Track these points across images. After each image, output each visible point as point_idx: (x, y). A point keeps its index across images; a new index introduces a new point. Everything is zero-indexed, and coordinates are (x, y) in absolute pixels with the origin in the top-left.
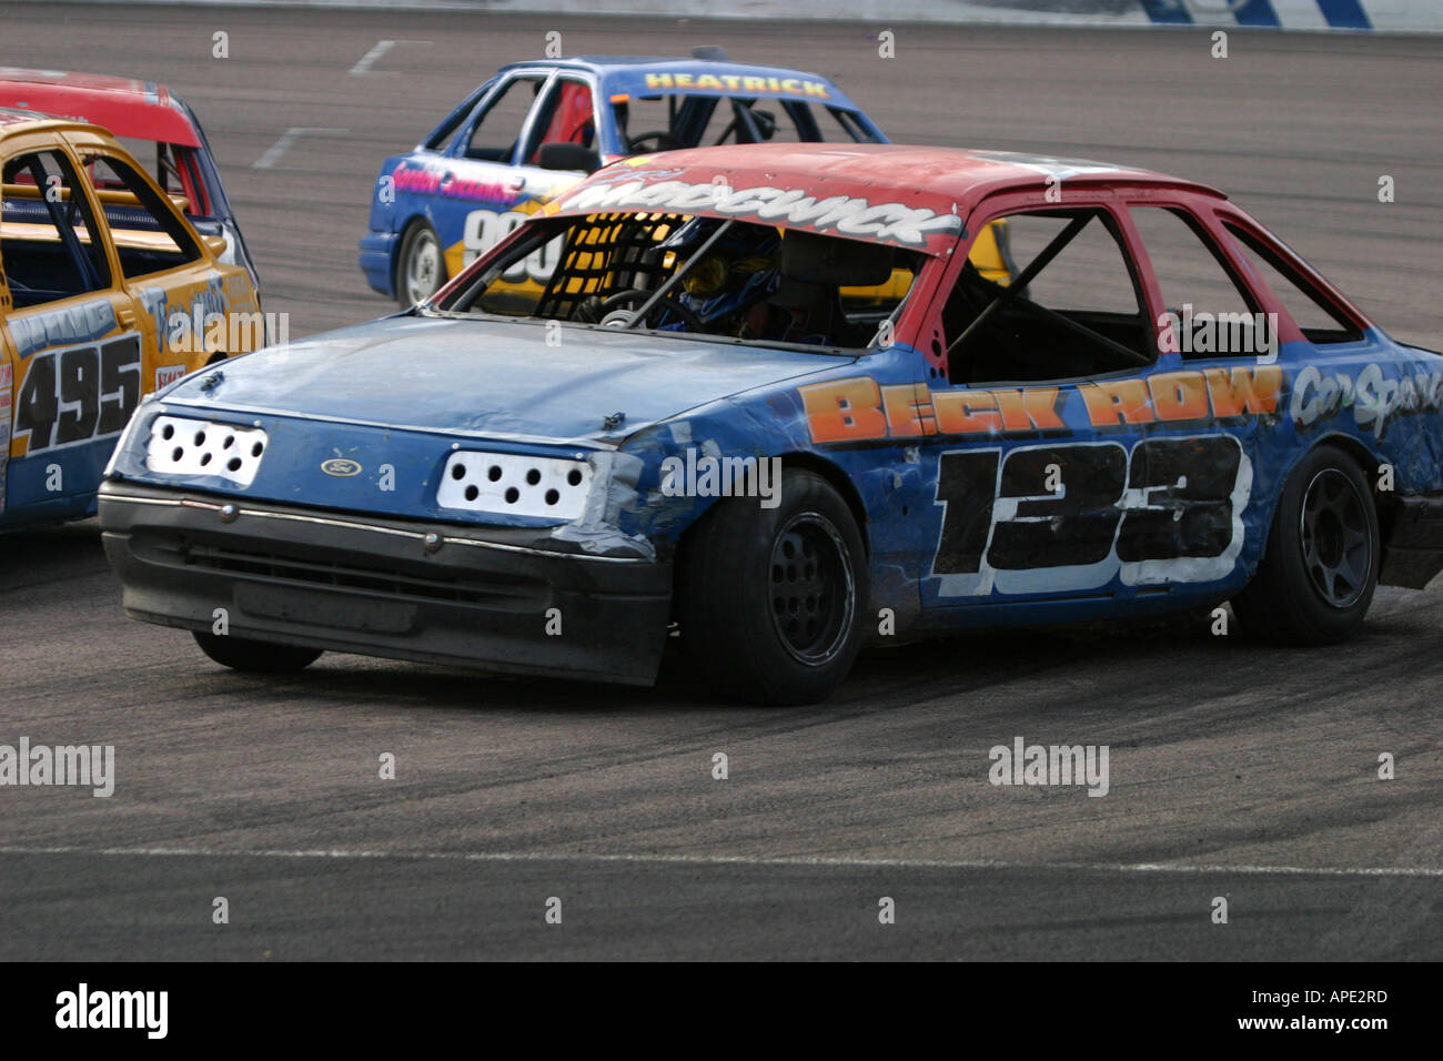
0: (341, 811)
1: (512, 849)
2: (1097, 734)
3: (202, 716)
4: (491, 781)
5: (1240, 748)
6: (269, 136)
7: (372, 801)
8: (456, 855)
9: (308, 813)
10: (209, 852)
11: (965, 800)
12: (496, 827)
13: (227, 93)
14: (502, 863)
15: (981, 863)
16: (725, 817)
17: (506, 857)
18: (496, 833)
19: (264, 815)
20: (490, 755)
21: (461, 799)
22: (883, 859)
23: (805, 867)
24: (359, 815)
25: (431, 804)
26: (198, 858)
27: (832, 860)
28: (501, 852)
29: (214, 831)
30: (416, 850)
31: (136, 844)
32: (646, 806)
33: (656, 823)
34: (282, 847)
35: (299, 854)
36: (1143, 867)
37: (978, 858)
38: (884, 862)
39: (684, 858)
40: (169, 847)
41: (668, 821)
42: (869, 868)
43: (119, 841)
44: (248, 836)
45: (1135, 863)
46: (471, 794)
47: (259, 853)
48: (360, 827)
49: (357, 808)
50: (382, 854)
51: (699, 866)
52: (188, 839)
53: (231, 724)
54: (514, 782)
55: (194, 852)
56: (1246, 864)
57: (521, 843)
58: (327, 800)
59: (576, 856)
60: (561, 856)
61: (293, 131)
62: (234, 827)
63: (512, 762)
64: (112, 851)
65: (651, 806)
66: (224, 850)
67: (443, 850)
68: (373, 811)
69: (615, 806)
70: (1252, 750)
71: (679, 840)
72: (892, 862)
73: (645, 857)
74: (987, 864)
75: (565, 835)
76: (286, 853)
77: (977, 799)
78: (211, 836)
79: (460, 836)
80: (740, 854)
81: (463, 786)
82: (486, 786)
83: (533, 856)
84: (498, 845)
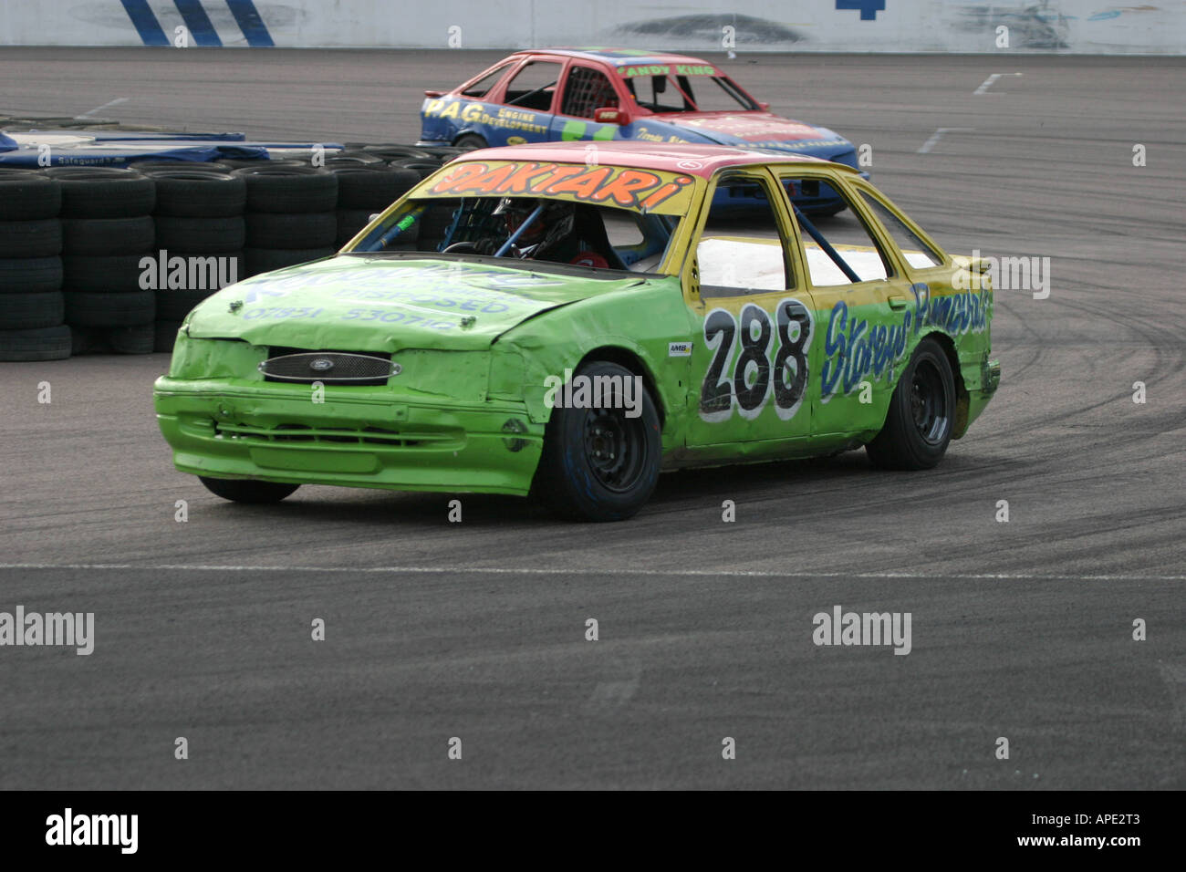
0: (1002, 549)
1: (1110, 573)
4: (1092, 531)
6: (926, 133)
7: (1021, 544)
8: (1075, 577)
9: (981, 551)
12: (1098, 559)
13: (901, 107)
18: (1098, 563)
19: (955, 552)
21: (1075, 541)
24: (1013, 552)
25: (1057, 545)
26: (917, 580)
28: (1103, 574)
29: (926, 562)
30: (1049, 574)
40: (896, 572)
43: (868, 569)
44: (947, 565)
46: (1082, 538)
48: (1014, 560)
49: (1011, 548)
50: (1030, 576)
52: (910, 568)
54: (1107, 531)
57: (1114, 569)
58: (992, 543)
59: (1149, 577)
61: (941, 130)
62: (937, 560)
64: (864, 575)
66: (932, 574)
67: (1067, 574)
68: (1021, 550)
69: (1170, 545)
75: (1141, 564)
76: (971, 576)
78: (923, 566)
79: (1076, 565)
81: (1075, 534)
82: (1089, 534)
83: (1122, 577)
84: (1101, 570)
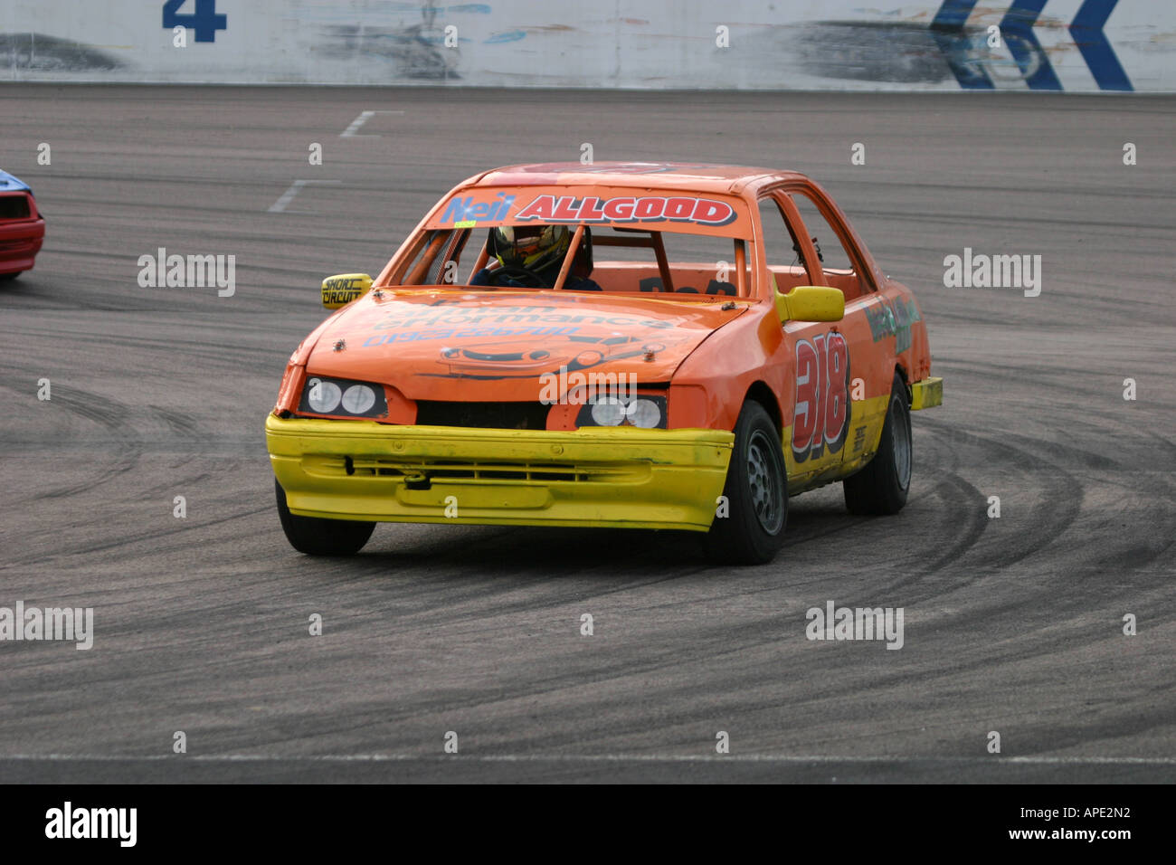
0: (378, 723)
1: (517, 752)
2: (968, 652)
3: (262, 647)
4: (494, 697)
5: (1082, 662)
6: (281, 186)
7: (402, 715)
8: (473, 757)
9: (352, 726)
10: (277, 758)
11: (870, 707)
12: (502, 734)
13: (244, 153)
14: (509, 763)
15: (887, 758)
16: (682, 724)
17: (512, 758)
18: (502, 739)
19: (319, 727)
20: (491, 676)
21: (473, 711)
22: (810, 755)
23: (750, 763)
24: (393, 726)
25: (449, 716)
26: (270, 762)
27: (770, 758)
28: (509, 753)
29: (281, 740)
31: (219, 752)
32: (620, 715)
33: (628, 729)
34: (334, 752)
35: (349, 758)
36: (1017, 760)
37: (886, 753)
38: (812, 758)
39: (653, 757)
40: (246, 754)
41: (637, 726)
42: (800, 764)
43: (205, 749)
44: (308, 744)
45: (1009, 756)
46: (480, 707)
47: (317, 758)
48: (394, 736)
49: (391, 720)
50: (415, 757)
51: (667, 764)
52: (259, 747)
53: (285, 654)
54: (512, 697)
55: (265, 757)
56: (1098, 756)
57: (522, 747)
58: (367, 714)
59: (568, 757)
60: (555, 757)
61: (299, 182)
62: (295, 737)
63: (510, 680)
64: (200, 758)
65: (622, 715)
66: (289, 755)
68: (403, 723)
69: (594, 715)
70: (1092, 663)
71: (648, 743)
72: (817, 758)
73: (622, 757)
74: (893, 759)
75: (558, 739)
76: (338, 758)
77: (879, 706)
78: (277, 745)
79: (474, 742)
80: (696, 753)
81: (473, 701)
82: (491, 700)
83: (533, 757)
84: (505, 748)
